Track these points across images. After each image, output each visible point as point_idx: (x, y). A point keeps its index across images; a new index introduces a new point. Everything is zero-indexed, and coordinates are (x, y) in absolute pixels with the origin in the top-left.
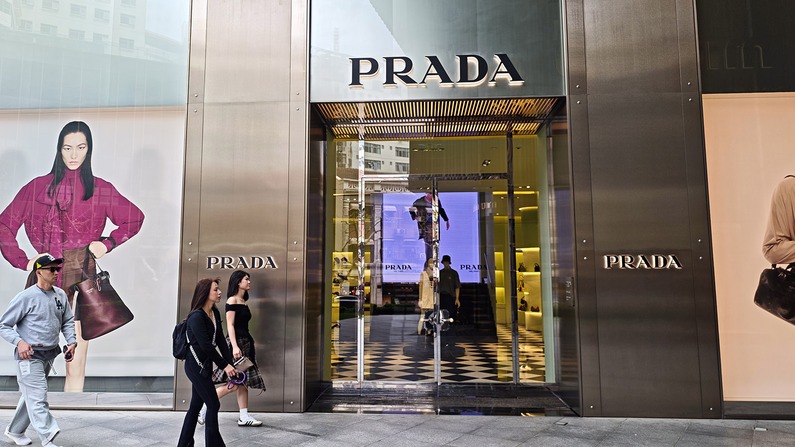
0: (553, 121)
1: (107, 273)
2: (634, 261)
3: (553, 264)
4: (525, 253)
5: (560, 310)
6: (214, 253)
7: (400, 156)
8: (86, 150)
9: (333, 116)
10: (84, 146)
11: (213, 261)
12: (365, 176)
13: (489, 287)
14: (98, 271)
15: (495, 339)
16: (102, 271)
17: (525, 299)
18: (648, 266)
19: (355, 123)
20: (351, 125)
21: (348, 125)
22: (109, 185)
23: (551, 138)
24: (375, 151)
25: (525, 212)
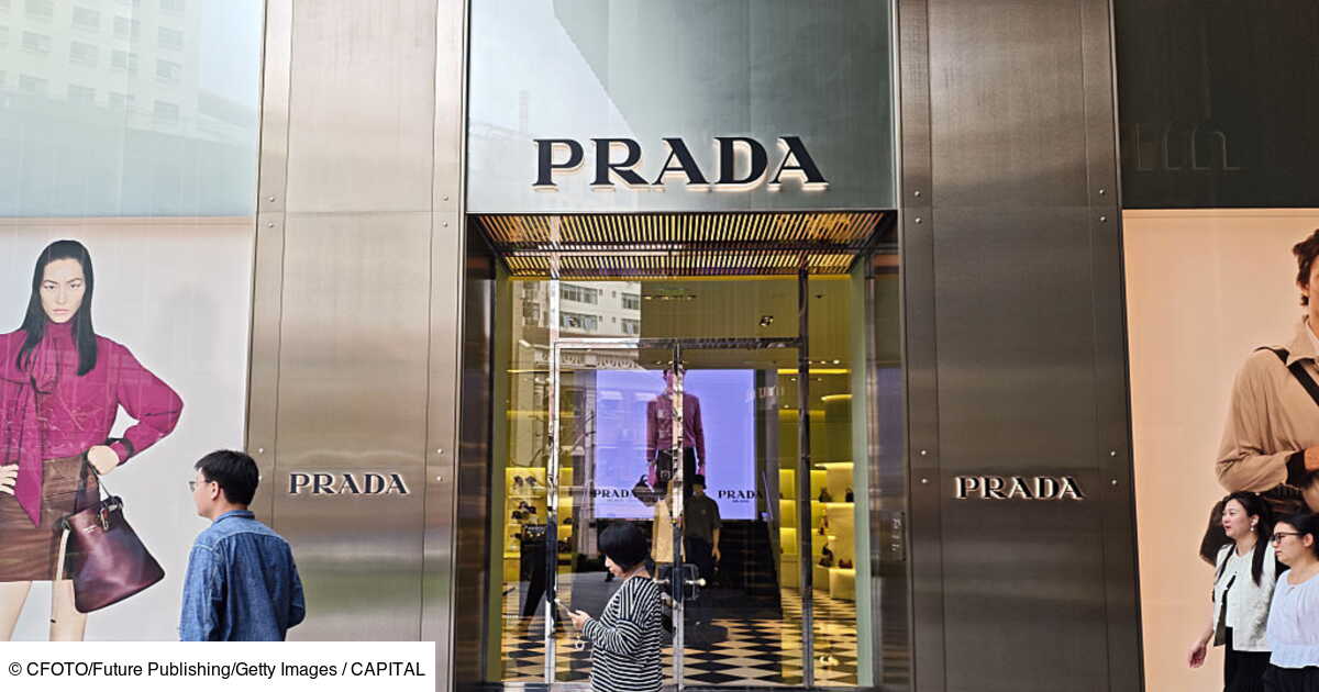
0: (877, 251)
1: (118, 500)
2: (1005, 487)
3: (871, 490)
4: (830, 471)
5: (882, 564)
6: (300, 466)
7: (630, 307)
8: (82, 289)
9: (507, 237)
10: (77, 282)
11: (299, 480)
12: (561, 340)
13: (770, 526)
14: (103, 497)
15: (776, 611)
16: (110, 497)
17: (830, 548)
18: (1028, 494)
19: (544, 250)
20: (538, 254)
21: (533, 254)
22: (123, 350)
23: (872, 281)
24: (588, 300)
25: (831, 403)
